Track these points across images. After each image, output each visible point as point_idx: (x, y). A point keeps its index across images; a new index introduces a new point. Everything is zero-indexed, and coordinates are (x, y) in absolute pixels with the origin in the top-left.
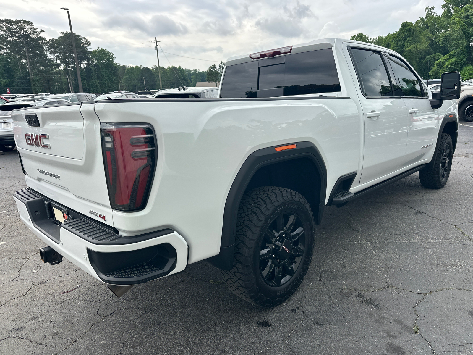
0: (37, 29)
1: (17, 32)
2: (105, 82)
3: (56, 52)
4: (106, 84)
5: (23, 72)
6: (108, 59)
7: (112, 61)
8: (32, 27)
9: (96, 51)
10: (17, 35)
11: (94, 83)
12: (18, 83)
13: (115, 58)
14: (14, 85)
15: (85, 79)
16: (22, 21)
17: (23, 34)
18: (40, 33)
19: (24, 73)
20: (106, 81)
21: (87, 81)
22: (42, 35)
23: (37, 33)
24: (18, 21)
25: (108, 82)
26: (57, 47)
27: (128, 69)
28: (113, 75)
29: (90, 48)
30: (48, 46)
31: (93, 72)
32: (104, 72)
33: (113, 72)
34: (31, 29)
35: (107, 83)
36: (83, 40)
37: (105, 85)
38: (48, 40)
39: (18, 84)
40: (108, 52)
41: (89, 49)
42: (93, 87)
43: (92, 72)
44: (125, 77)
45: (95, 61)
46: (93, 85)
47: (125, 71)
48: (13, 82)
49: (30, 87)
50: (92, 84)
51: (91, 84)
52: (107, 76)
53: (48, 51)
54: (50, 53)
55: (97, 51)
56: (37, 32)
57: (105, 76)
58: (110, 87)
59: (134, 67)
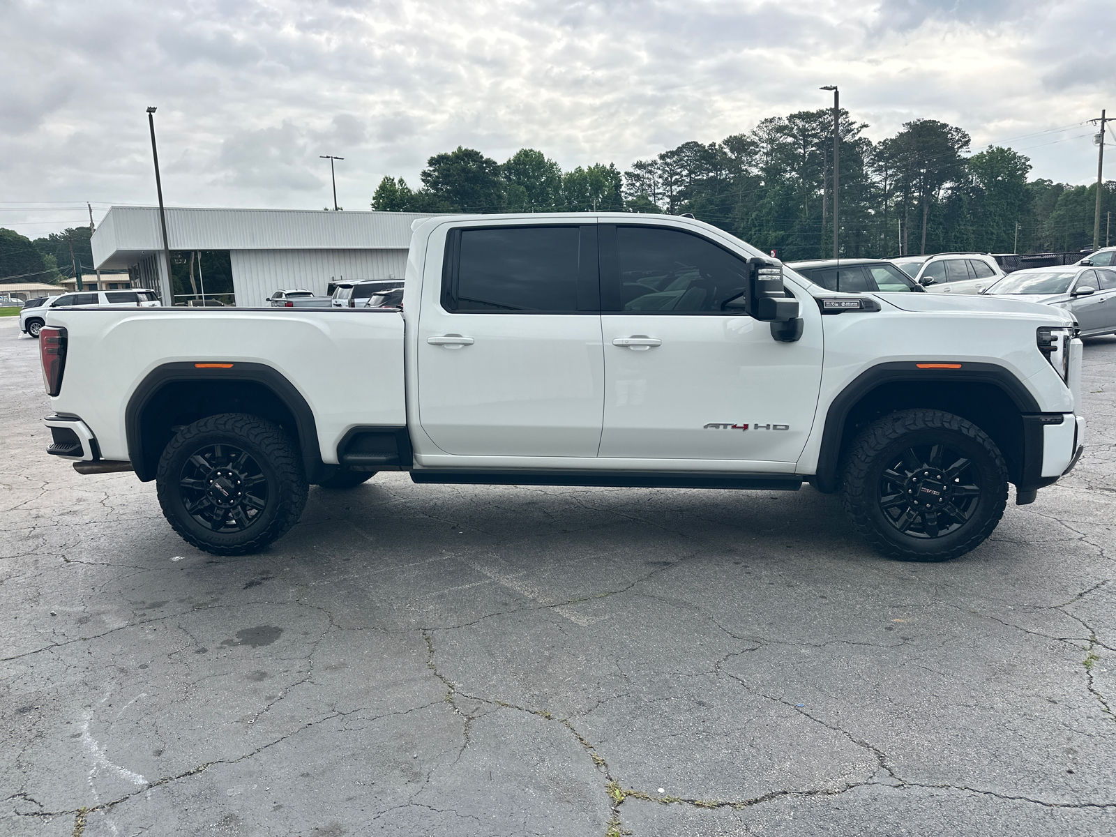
0: (854, 123)
1: (815, 136)
2: (991, 229)
3: (887, 168)
4: (992, 233)
5: (812, 215)
6: (1012, 174)
7: (1023, 175)
8: (847, 120)
9: (981, 156)
10: (816, 141)
11: (961, 232)
12: (798, 237)
13: (1031, 167)
14: (790, 241)
15: (941, 224)
16: (828, 110)
17: (826, 137)
18: (859, 131)
19: (812, 217)
20: (993, 228)
21: (943, 228)
22: (863, 134)
23: (853, 132)
24: (822, 111)
25: (1000, 228)
26: (892, 156)
27: (1069, 194)
28: (1018, 211)
29: (967, 150)
30: (873, 157)
31: (964, 206)
32: (993, 204)
33: (1018, 203)
34: (844, 124)
35: (994, 231)
36: (954, 133)
37: (990, 236)
38: (874, 144)
39: (796, 240)
40: (1015, 154)
41: (963, 154)
42: (956, 243)
43: (961, 207)
44: (1055, 214)
45: (975, 179)
46: (958, 238)
47: (1059, 199)
48: (789, 236)
49: (817, 246)
50: (955, 236)
51: (953, 234)
52: (1000, 215)
53: (871, 166)
54: (875, 171)
55: (985, 156)
56: (853, 130)
57: (995, 215)
58: (1002, 241)
59: (1087, 187)
